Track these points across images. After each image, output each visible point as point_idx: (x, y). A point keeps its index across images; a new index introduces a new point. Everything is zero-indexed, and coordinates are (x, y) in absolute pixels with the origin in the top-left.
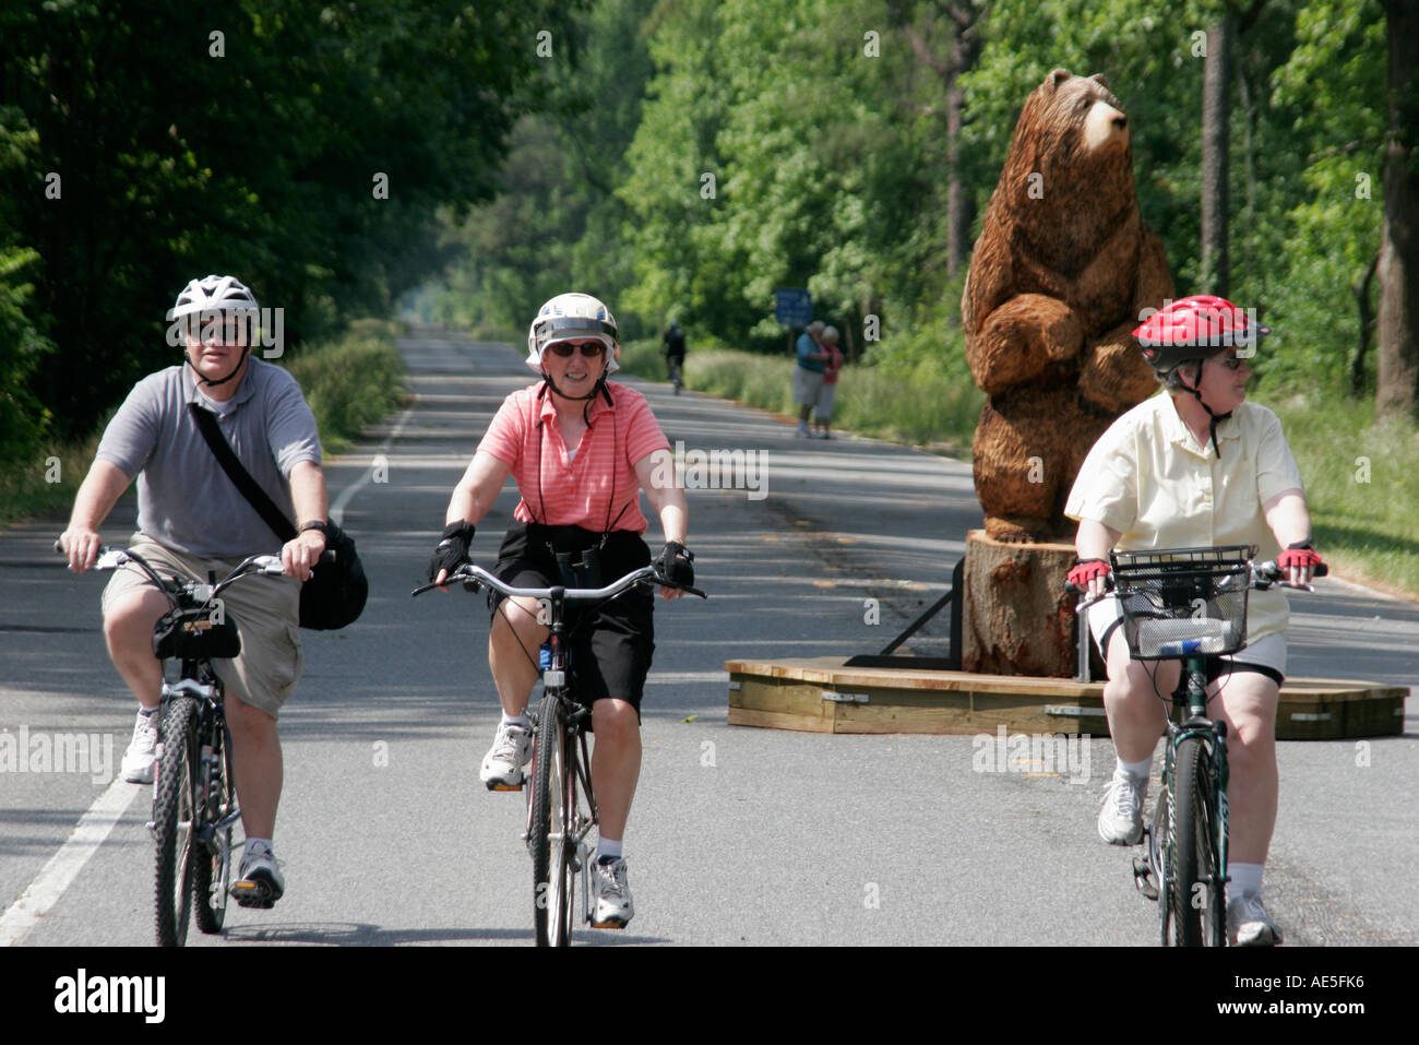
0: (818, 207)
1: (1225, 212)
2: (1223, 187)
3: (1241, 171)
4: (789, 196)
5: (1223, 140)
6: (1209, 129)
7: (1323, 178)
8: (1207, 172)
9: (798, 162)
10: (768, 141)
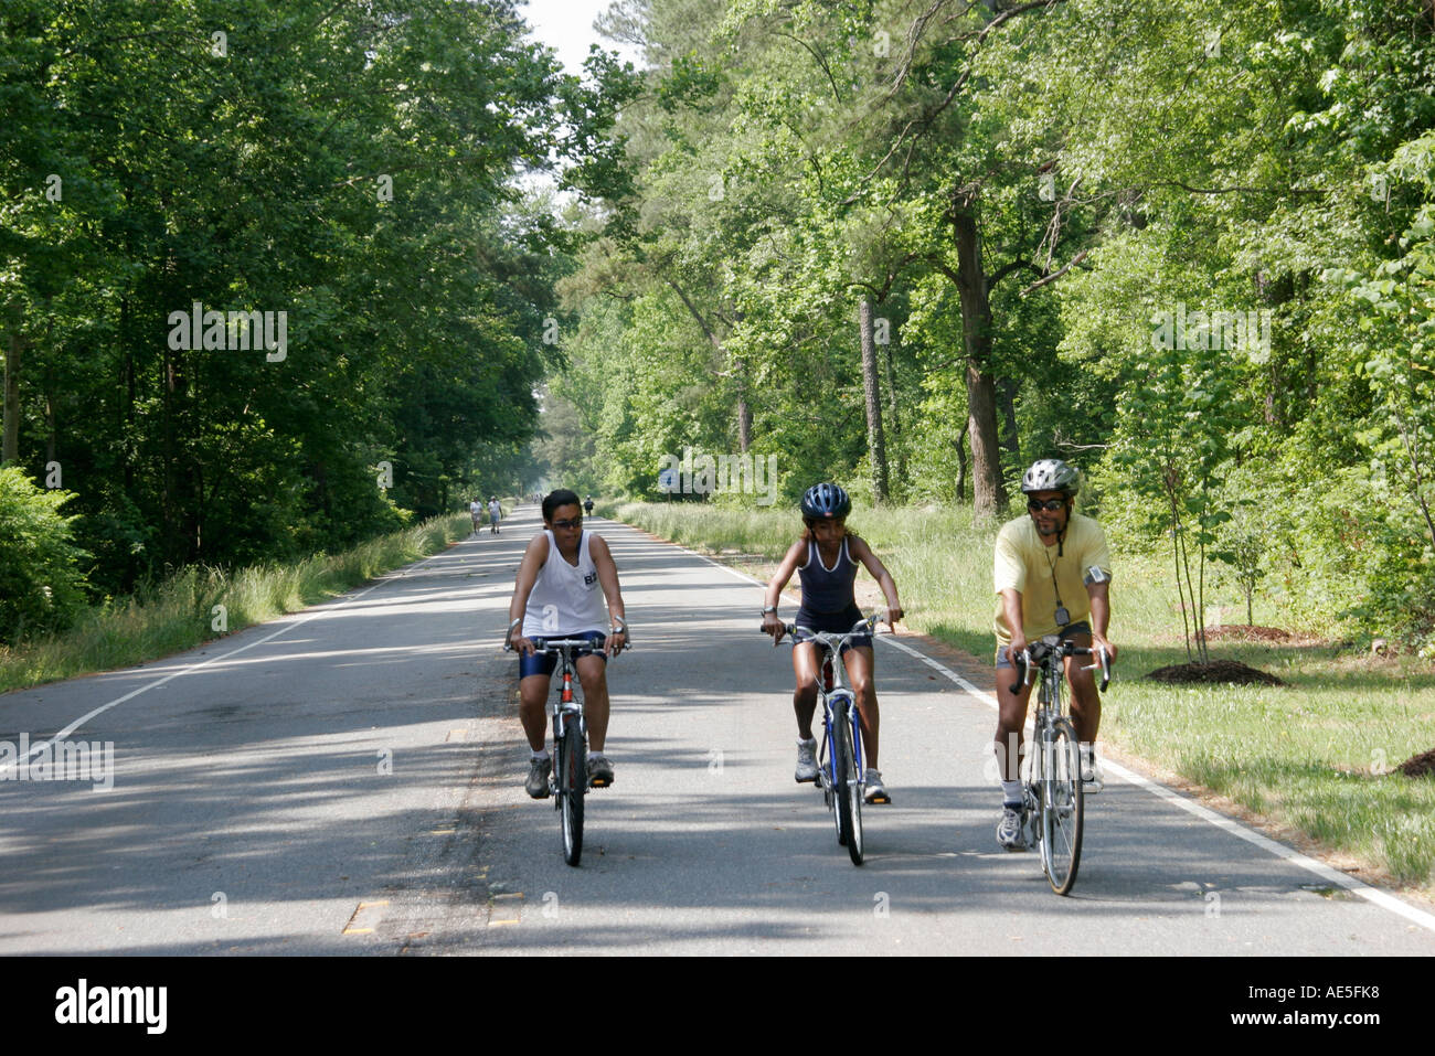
0: (679, 429)
1: (878, 409)
2: (876, 394)
3: (885, 385)
4: (665, 425)
5: (873, 369)
6: (865, 364)
7: (932, 384)
8: (867, 385)
9: (669, 407)
10: (655, 398)
